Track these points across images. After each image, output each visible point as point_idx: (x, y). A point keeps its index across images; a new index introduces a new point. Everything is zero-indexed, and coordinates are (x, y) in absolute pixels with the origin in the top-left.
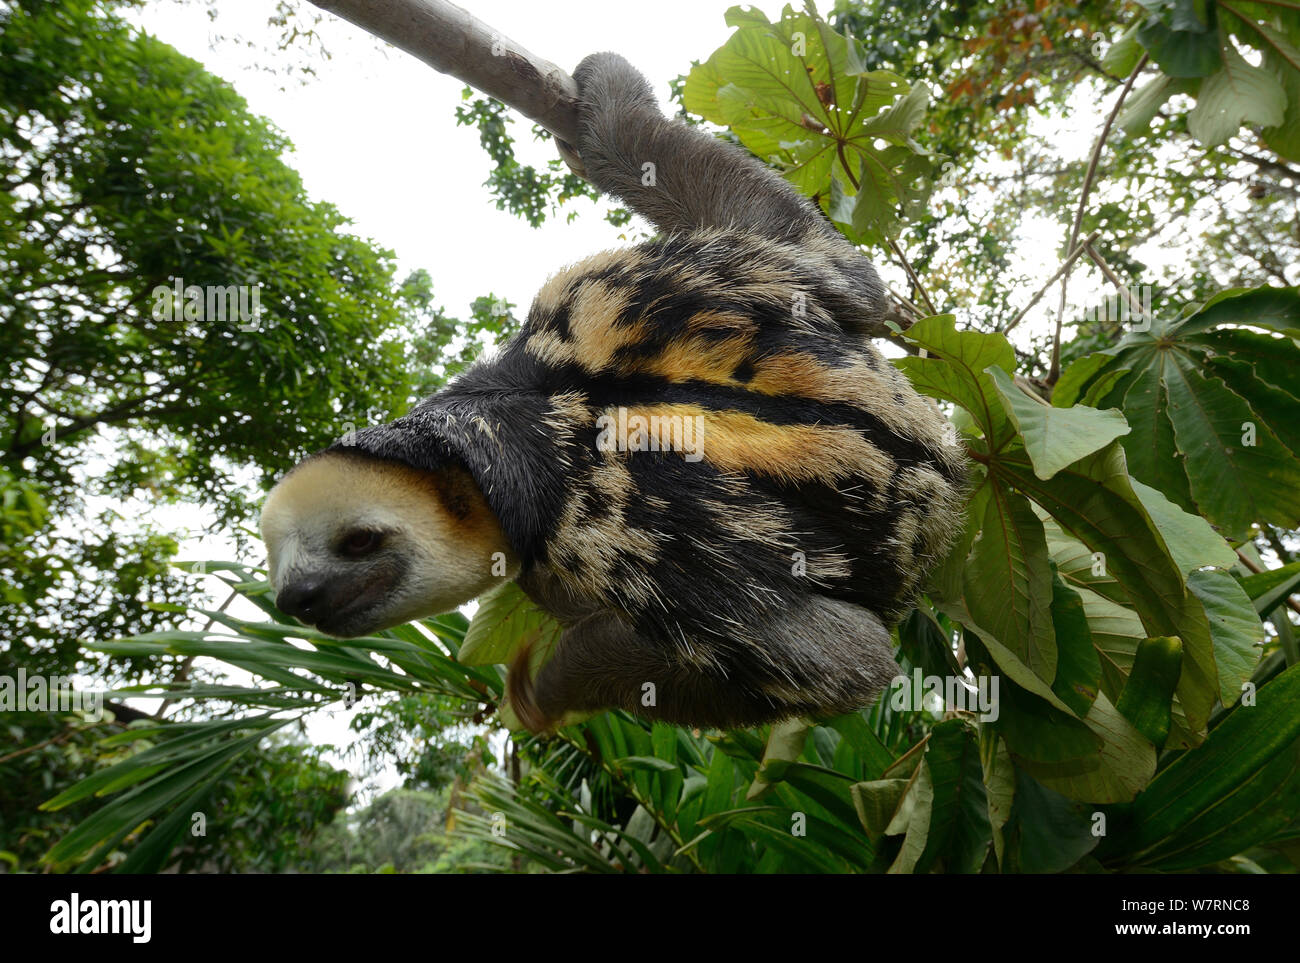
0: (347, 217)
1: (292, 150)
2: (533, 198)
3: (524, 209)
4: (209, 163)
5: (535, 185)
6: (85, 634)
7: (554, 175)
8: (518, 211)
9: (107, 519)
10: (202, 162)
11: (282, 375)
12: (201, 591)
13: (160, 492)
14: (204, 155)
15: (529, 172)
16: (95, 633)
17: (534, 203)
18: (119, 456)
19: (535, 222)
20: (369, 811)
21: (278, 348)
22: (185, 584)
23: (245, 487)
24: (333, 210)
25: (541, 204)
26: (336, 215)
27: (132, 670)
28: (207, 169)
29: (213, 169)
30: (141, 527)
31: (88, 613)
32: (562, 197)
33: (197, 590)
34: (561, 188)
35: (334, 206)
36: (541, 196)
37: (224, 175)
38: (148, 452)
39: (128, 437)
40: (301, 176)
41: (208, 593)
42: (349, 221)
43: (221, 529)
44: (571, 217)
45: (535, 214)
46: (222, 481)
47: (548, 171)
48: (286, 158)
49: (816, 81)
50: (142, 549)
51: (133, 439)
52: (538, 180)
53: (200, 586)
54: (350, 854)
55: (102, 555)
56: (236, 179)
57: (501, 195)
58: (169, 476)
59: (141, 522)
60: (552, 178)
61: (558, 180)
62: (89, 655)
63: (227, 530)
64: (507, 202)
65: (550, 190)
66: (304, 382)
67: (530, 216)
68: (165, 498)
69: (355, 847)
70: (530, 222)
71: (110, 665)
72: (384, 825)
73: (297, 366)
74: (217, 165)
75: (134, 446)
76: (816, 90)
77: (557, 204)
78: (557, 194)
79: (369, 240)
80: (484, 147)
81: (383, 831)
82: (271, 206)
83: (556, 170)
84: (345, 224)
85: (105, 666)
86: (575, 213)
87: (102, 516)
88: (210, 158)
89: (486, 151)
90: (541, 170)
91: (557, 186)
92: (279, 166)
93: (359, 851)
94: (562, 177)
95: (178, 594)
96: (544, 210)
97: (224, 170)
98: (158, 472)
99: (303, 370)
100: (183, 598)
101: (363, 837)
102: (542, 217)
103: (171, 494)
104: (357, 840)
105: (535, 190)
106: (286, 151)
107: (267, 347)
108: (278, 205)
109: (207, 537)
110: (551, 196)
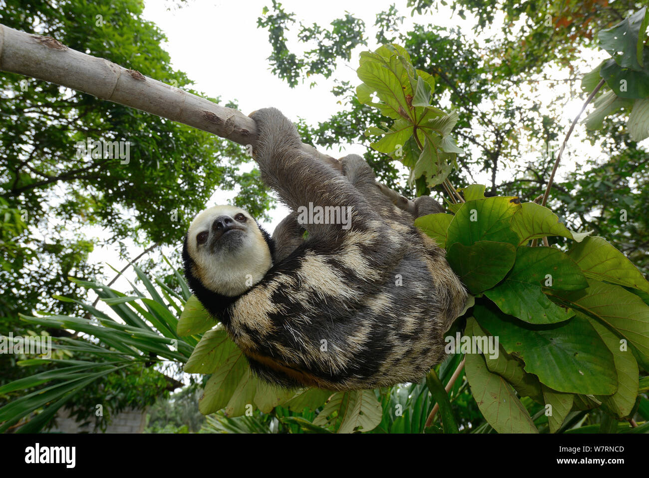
0: (192, 80)
1: (166, 41)
2: (293, 71)
3: (287, 76)
4: (119, 47)
5: (295, 64)
6: (42, 290)
7: (306, 60)
8: (283, 77)
9: (59, 229)
10: (116, 46)
11: (150, 163)
12: (102, 273)
13: (86, 218)
14: (117, 42)
15: (293, 57)
16: (46, 290)
17: (293, 74)
18: (66, 198)
19: (292, 84)
20: (180, 395)
21: (149, 147)
22: (94, 269)
23: (129, 220)
24: (184, 76)
25: (297, 75)
26: (186, 79)
27: (64, 310)
28: (118, 50)
29: (121, 50)
30: (75, 235)
31: (45, 279)
32: (308, 73)
33: (100, 273)
34: (309, 68)
35: (185, 74)
36: (297, 70)
37: (127, 54)
38: (82, 196)
39: (72, 188)
40: (170, 55)
41: (105, 275)
42: (192, 82)
43: (113, 242)
44: (312, 85)
45: (293, 80)
46: (116, 217)
47: (303, 58)
48: (163, 45)
49: (406, 94)
50: (74, 247)
51: (75, 189)
52: (297, 61)
53: (101, 270)
54: (169, 416)
55: (54, 249)
56: (133, 56)
57: (275, 66)
58: (91, 210)
59: (75, 232)
60: (305, 62)
61: (308, 64)
62: (43, 301)
63: (116, 244)
64: (278, 71)
65: (303, 68)
66: (161, 168)
67: (289, 81)
68: (88, 221)
69: (172, 412)
70: (289, 84)
71: (53, 307)
72: (188, 403)
73: (158, 158)
74: (123, 49)
75: (75, 193)
76: (406, 98)
77: (306, 76)
78: (306, 71)
79: (202, 93)
80: (270, 42)
81: (187, 405)
82: (151, 71)
83: (307, 57)
84: (190, 84)
85: (50, 307)
86: (315, 83)
87: (56, 228)
88: (120, 44)
89: (271, 44)
90: (299, 57)
91: (307, 66)
92: (159, 50)
93: (173, 415)
94: (310, 62)
95: (90, 273)
96: (297, 79)
97: (127, 51)
98: (86, 208)
99: (161, 161)
100: (92, 276)
101: (176, 408)
102: (296, 82)
103: (92, 220)
104: (173, 409)
105: (295, 67)
106: (162, 41)
107: (143, 146)
108: (154, 71)
109: (106, 245)
110: (303, 71)
